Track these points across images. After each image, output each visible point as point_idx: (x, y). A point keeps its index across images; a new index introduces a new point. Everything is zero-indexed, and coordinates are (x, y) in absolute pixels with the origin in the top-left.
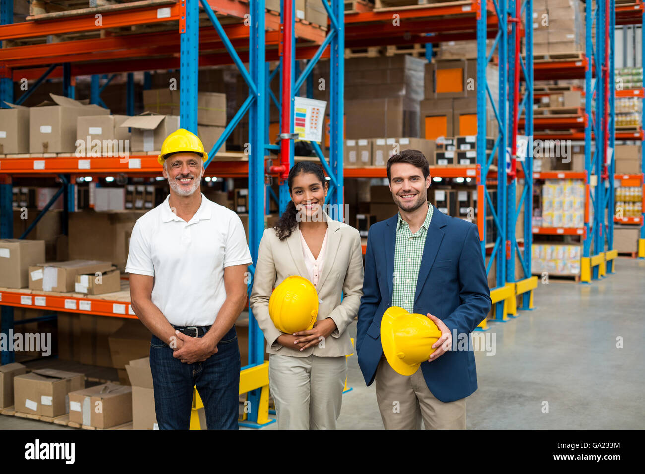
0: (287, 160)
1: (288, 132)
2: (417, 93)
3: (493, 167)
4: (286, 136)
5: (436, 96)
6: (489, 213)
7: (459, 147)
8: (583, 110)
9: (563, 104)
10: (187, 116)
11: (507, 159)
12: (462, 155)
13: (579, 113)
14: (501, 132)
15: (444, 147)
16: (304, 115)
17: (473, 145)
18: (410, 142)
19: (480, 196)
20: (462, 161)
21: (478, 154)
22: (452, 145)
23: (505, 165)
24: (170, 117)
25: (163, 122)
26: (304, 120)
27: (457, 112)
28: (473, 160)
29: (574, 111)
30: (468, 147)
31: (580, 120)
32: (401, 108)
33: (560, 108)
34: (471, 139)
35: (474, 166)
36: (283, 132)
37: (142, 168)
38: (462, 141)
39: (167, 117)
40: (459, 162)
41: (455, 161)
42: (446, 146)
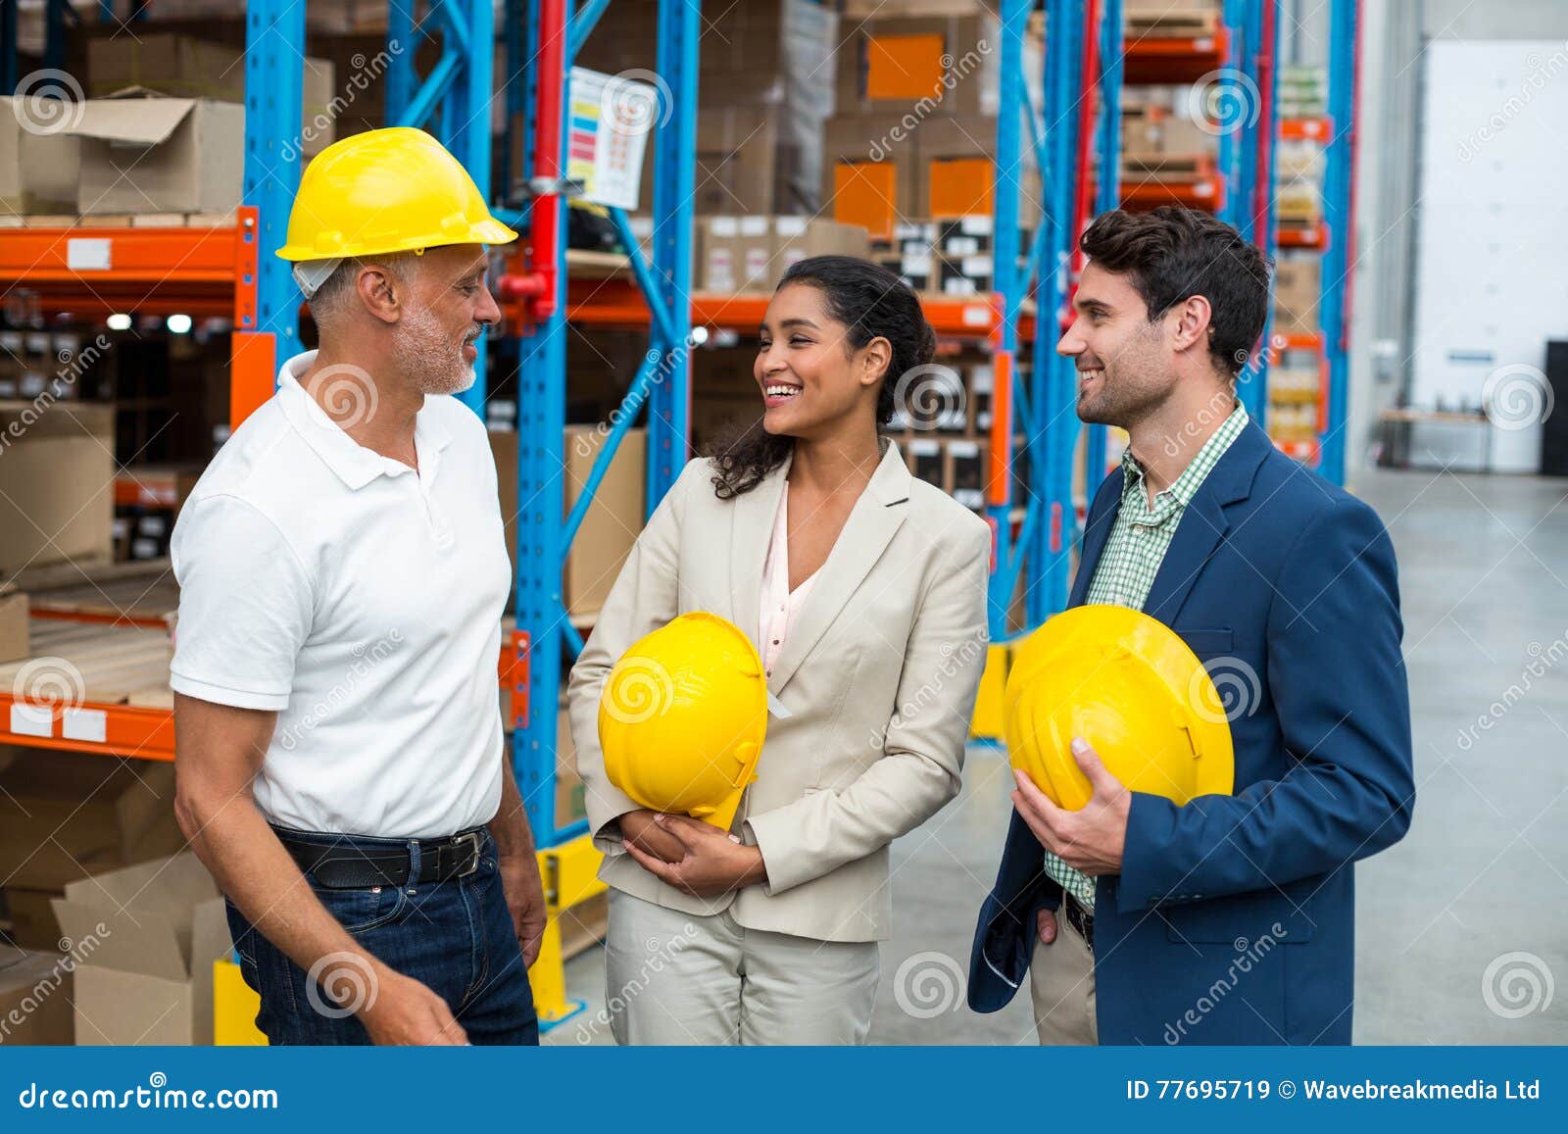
0: (549, 259)
1: (552, 173)
2: (809, 98)
3: (1027, 305)
4: (547, 185)
5: (866, 106)
6: (1020, 428)
7: (944, 246)
8: (1212, 164)
9: (1159, 146)
10: (271, 104)
11: (1061, 285)
12: (951, 269)
13: (1203, 172)
14: (1048, 208)
15: (896, 247)
16: (593, 125)
17: (983, 243)
18: (809, 228)
19: (1000, 380)
20: (953, 285)
21: (996, 266)
22: (920, 240)
23: (1056, 299)
24: (209, 105)
25: (186, 122)
26: (591, 141)
27: (926, 151)
28: (981, 283)
29: (1189, 166)
30: (970, 246)
31: (1204, 190)
32: (770, 138)
33: (1151, 156)
34: (977, 224)
35: (984, 298)
36: (538, 173)
37: (115, 268)
38: (951, 230)
39: (202, 107)
40: (942, 287)
41: (933, 283)
42: (903, 242)
